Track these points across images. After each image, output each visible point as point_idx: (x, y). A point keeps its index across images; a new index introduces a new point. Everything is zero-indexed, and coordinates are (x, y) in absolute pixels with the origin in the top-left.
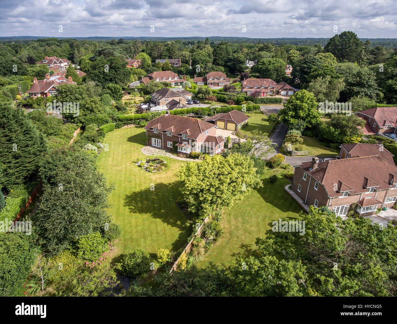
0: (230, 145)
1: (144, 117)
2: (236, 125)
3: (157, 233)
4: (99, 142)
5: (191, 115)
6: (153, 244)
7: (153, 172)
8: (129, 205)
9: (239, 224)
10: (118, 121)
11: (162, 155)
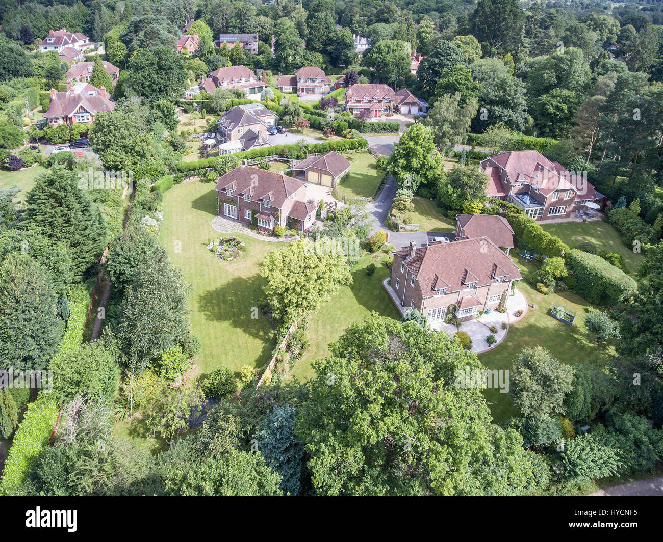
0: (323, 215)
1: (211, 165)
2: (333, 179)
3: (239, 346)
4: (156, 210)
5: (274, 158)
6: (236, 360)
7: (229, 259)
8: (204, 311)
10: (177, 171)
11: (238, 231)
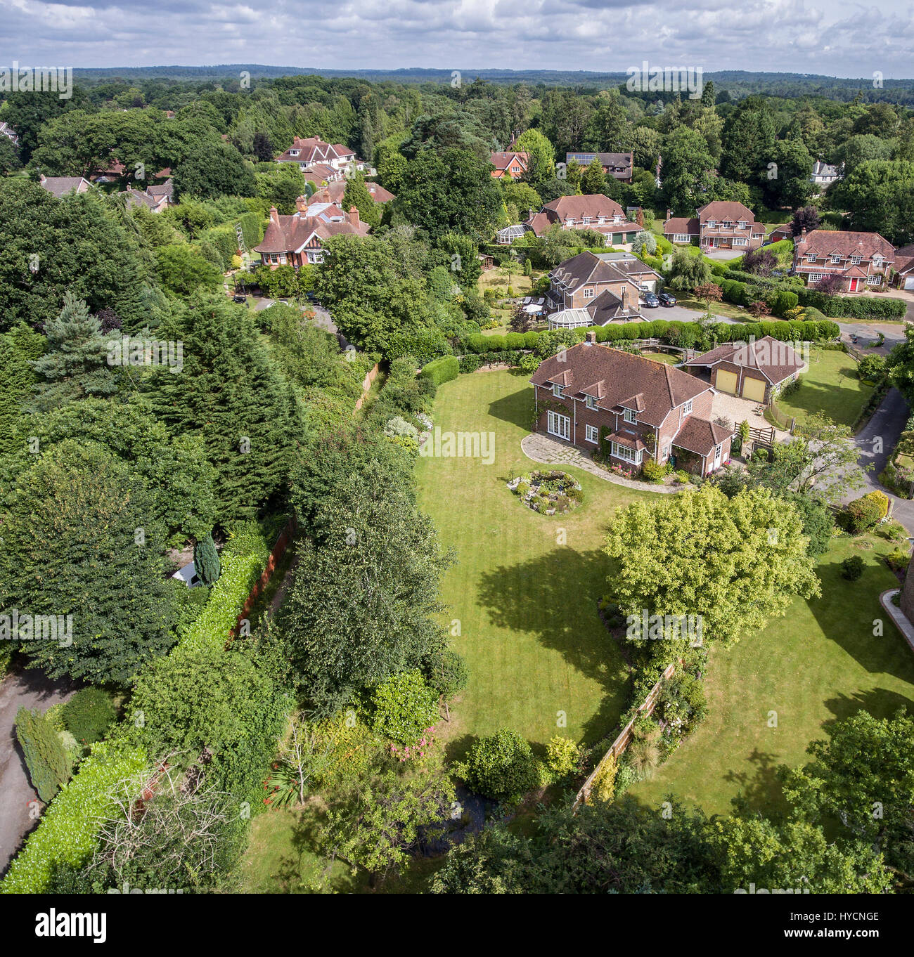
0: (747, 450)
1: (530, 344)
2: (768, 387)
3: (551, 689)
4: (421, 411)
5: (651, 345)
6: (540, 718)
7: (548, 512)
8: (488, 604)
9: (749, 692)
10: (466, 351)
11: (571, 463)
